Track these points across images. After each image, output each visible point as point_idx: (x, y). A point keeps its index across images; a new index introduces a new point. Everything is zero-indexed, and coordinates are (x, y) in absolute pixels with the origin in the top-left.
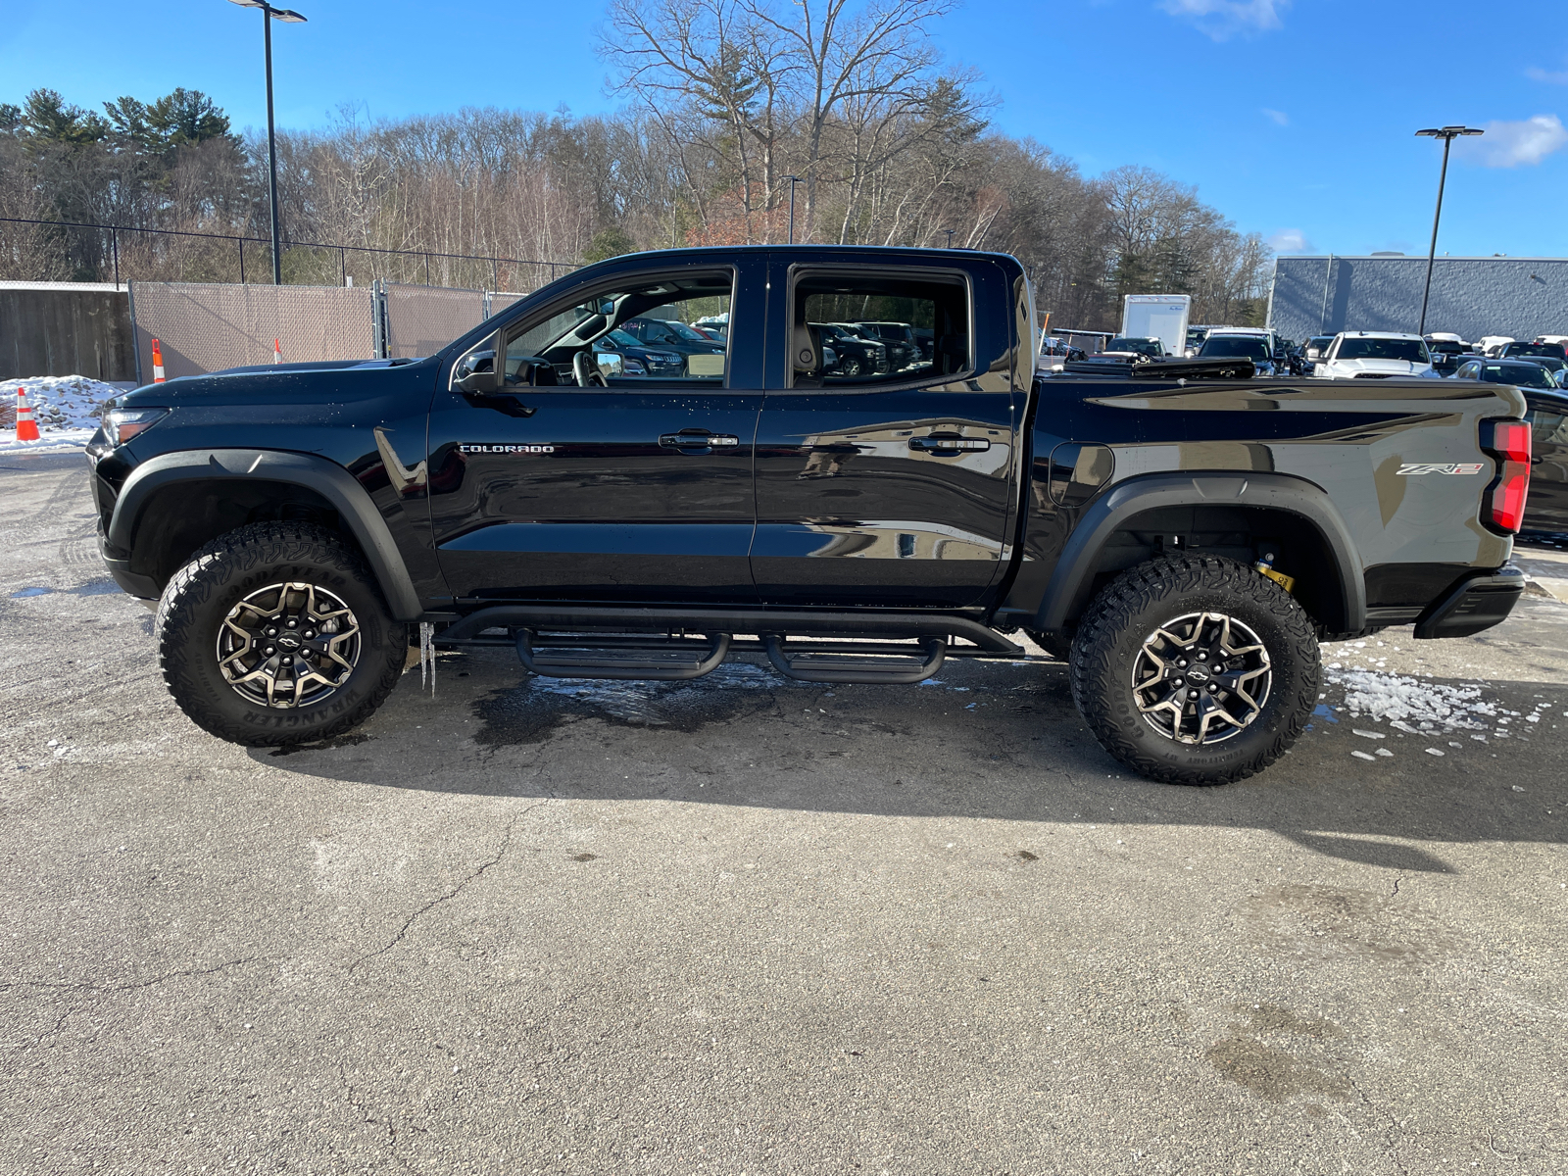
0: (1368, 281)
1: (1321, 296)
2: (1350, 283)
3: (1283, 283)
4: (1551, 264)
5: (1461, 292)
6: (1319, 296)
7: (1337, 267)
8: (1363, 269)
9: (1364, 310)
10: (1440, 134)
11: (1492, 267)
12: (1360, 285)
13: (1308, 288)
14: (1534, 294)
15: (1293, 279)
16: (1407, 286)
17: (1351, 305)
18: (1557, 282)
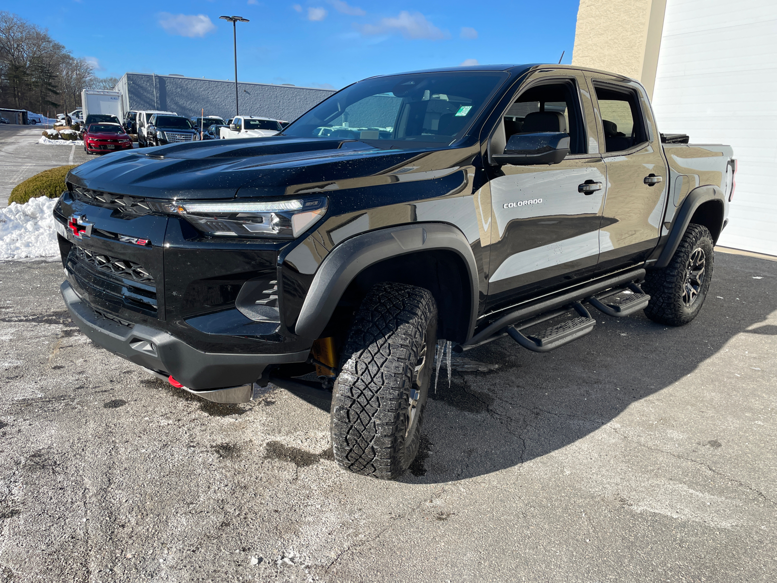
0: (174, 88)
1: (152, 94)
2: (166, 89)
3: (132, 87)
4: (251, 86)
5: (216, 97)
6: (152, 95)
7: (158, 80)
8: (170, 82)
9: (174, 103)
10: (231, 19)
11: (228, 85)
12: (170, 90)
13: (145, 90)
14: (246, 99)
15: (137, 85)
16: (192, 92)
17: (168, 100)
18: (254, 94)
